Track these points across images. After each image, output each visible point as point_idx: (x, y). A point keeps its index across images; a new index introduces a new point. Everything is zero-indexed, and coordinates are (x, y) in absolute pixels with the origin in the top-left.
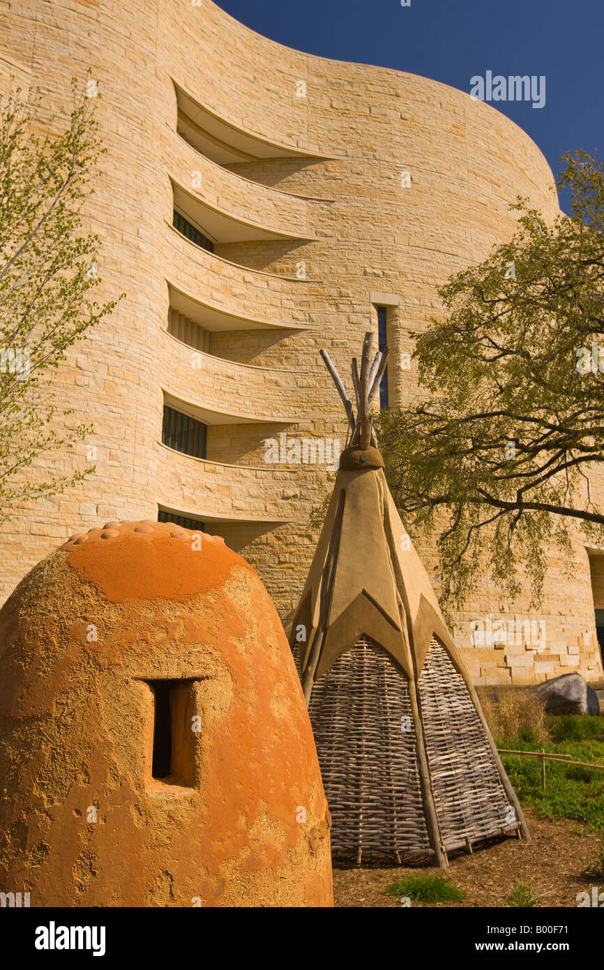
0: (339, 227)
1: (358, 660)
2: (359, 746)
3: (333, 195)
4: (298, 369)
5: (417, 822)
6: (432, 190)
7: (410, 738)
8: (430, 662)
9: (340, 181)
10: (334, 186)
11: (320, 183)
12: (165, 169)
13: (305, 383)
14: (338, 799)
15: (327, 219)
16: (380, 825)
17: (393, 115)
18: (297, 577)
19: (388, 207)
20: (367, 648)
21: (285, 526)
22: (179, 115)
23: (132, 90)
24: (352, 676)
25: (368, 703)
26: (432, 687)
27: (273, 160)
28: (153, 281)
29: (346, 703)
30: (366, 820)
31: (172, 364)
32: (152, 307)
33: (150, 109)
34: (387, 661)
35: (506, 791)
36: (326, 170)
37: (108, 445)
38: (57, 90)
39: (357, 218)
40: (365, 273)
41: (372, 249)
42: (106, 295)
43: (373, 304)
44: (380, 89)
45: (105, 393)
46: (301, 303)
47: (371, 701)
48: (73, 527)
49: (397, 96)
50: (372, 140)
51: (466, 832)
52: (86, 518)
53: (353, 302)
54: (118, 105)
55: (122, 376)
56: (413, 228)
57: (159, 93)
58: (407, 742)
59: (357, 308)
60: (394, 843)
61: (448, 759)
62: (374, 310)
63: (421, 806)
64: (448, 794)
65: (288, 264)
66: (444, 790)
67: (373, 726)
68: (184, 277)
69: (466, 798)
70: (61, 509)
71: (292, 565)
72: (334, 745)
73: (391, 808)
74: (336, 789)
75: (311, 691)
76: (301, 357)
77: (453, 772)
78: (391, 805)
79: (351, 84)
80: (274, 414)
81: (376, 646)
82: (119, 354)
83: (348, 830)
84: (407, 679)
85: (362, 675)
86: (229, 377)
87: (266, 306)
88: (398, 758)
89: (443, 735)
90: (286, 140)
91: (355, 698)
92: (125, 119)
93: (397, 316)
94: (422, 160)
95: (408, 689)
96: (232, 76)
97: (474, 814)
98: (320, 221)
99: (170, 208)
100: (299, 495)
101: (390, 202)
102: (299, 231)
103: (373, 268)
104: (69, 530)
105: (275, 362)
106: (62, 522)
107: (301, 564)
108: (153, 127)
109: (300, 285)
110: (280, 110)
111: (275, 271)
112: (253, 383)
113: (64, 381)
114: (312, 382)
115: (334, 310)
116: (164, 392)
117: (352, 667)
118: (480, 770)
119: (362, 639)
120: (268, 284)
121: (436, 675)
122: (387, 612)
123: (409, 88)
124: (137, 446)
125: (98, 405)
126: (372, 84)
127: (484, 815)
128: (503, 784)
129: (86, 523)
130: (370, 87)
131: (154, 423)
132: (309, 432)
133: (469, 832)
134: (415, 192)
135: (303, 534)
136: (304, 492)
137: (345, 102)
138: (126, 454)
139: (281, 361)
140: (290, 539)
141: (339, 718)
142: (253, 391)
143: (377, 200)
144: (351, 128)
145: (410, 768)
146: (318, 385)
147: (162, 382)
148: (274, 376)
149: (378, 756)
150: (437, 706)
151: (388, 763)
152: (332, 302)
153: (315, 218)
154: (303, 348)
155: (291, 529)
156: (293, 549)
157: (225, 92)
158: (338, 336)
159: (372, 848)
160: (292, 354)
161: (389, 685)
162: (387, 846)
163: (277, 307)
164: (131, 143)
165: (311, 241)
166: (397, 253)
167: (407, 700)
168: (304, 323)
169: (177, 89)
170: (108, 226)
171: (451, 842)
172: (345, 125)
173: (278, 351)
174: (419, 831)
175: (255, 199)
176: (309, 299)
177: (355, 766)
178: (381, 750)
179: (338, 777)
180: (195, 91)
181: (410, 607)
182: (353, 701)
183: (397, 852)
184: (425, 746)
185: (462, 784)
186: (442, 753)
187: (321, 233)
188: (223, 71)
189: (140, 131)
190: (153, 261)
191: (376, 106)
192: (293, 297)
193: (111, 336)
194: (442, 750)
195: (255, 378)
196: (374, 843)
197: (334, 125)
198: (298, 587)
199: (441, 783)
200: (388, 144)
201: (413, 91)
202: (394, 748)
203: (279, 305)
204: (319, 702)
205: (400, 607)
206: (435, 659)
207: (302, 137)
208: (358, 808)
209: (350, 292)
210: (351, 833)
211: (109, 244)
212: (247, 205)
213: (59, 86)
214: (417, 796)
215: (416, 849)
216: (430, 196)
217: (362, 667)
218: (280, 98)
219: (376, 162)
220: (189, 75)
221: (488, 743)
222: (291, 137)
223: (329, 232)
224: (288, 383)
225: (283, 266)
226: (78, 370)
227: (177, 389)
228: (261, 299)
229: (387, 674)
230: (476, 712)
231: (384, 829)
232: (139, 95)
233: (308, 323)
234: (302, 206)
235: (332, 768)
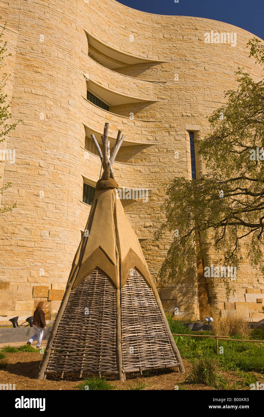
0: (169, 94)
1: (93, 280)
2: (88, 321)
3: (166, 79)
4: (150, 164)
5: (112, 358)
6: (215, 73)
7: (114, 317)
8: (130, 280)
9: (169, 72)
10: (166, 75)
11: (159, 74)
12: (82, 72)
13: (154, 170)
14: (74, 346)
15: (163, 91)
16: (93, 359)
17: (194, 38)
18: (152, 267)
19: (193, 83)
20: (98, 273)
21: (146, 241)
22: (89, 47)
23: (65, 37)
24: (90, 287)
25: (95, 300)
26: (130, 293)
27: (136, 65)
28: (76, 124)
29: (85, 300)
30: (87, 356)
31: (87, 163)
32: (76, 137)
33: (74, 45)
34: (107, 280)
35: (172, 347)
36: (162, 67)
37: (55, 203)
38: (30, 40)
39: (178, 89)
40: (182, 116)
41: (186, 104)
42: (53, 132)
43: (187, 130)
44: (188, 27)
45: (53, 178)
46: (151, 132)
47: (96, 299)
48: (38, 242)
49: (196, 29)
50: (185, 51)
51: (140, 364)
52: (44, 238)
53: (177, 130)
54: (58, 44)
55: (61, 170)
56: (206, 92)
57: (78, 37)
58: (112, 319)
59: (179, 133)
60: (99, 368)
61: (134, 328)
62: (187, 133)
63: (115, 350)
64: (131, 345)
65: (144, 114)
66: (129, 343)
67: (96, 311)
68: (93, 122)
69: (143, 348)
70: (32, 234)
71: (150, 260)
72: (76, 320)
73: (100, 351)
74: (74, 341)
75: (69, 295)
76: (152, 158)
77: (136, 334)
78: (100, 349)
79: (173, 25)
80: (139, 186)
81: (102, 272)
82: (59, 159)
83: (77, 362)
84: (116, 288)
85: (94, 287)
86: (116, 169)
87: (134, 134)
88: (106, 326)
89: (133, 316)
90: (142, 55)
91: (89, 298)
92: (62, 50)
93: (199, 135)
94: (210, 59)
95: (116, 293)
96: (114, 27)
97: (147, 356)
98: (160, 92)
99: (85, 90)
100: (152, 225)
101: (194, 80)
102: (149, 97)
103: (186, 113)
104: (36, 243)
105: (139, 161)
106: (32, 240)
107: (154, 260)
108: (75, 53)
109: (150, 123)
110: (138, 41)
111: (138, 117)
112: (129, 171)
113: (33, 173)
114: (157, 170)
115: (168, 135)
116: (83, 177)
117: (90, 283)
118: (155, 335)
119: (96, 270)
120: (135, 124)
121: (133, 287)
122: (109, 256)
123: (202, 25)
124: (69, 203)
125: (50, 184)
126: (184, 25)
127: (153, 357)
128: (171, 343)
129: (44, 240)
130: (183, 27)
131: (78, 192)
132: (156, 194)
133: (141, 364)
134: (207, 75)
135: (155, 245)
136: (155, 224)
137: (170, 35)
138: (63, 207)
139: (142, 160)
140: (148, 247)
141: (80, 307)
142: (128, 175)
143: (188, 80)
144: (174, 47)
145: (112, 331)
146: (160, 171)
147: (82, 172)
148: (139, 168)
149: (96, 325)
150: (131, 302)
151: (101, 329)
152: (166, 131)
153: (157, 91)
154: (153, 154)
155: (148, 243)
156: (150, 252)
157: (112, 35)
158: (170, 147)
159: (88, 370)
160: (147, 157)
161: (106, 291)
162: (96, 369)
163: (139, 134)
164: (65, 61)
165: (155, 102)
166: (198, 105)
167: (115, 299)
168: (153, 141)
169: (87, 35)
170: (54, 100)
171: (130, 368)
172: (171, 45)
173: (140, 156)
174: (112, 362)
175: (127, 83)
176: (155, 130)
177: (85, 330)
178: (98, 322)
179: (76, 336)
180: (96, 35)
181: (121, 254)
182: (88, 299)
183: (100, 372)
184: (121, 321)
185: (141, 341)
186: (131, 325)
187: (160, 98)
188: (110, 25)
189: (69, 55)
190: (76, 115)
191: (186, 35)
192: (147, 129)
193: (55, 151)
194: (131, 323)
195: (129, 169)
196: (89, 368)
197: (166, 46)
198: (153, 271)
199: (128, 339)
200: (192, 53)
201: (204, 26)
202: (105, 321)
203: (140, 133)
204: (72, 300)
205: (116, 254)
206: (134, 279)
207: (150, 53)
208: (83, 350)
209: (175, 125)
210: (78, 363)
211: (54, 108)
212: (123, 86)
213: (31, 38)
214: (113, 345)
215: (110, 371)
216: (215, 76)
217: (94, 283)
218: (139, 35)
219: (186, 62)
220: (93, 28)
221: (164, 323)
222: (144, 53)
223: (164, 97)
224: (146, 171)
225: (142, 115)
226: (40, 167)
227: (90, 176)
228: (131, 131)
229: (106, 286)
230: (158, 307)
231: (95, 361)
232: (68, 39)
233: (155, 141)
234: (150, 86)
235: (73, 331)
